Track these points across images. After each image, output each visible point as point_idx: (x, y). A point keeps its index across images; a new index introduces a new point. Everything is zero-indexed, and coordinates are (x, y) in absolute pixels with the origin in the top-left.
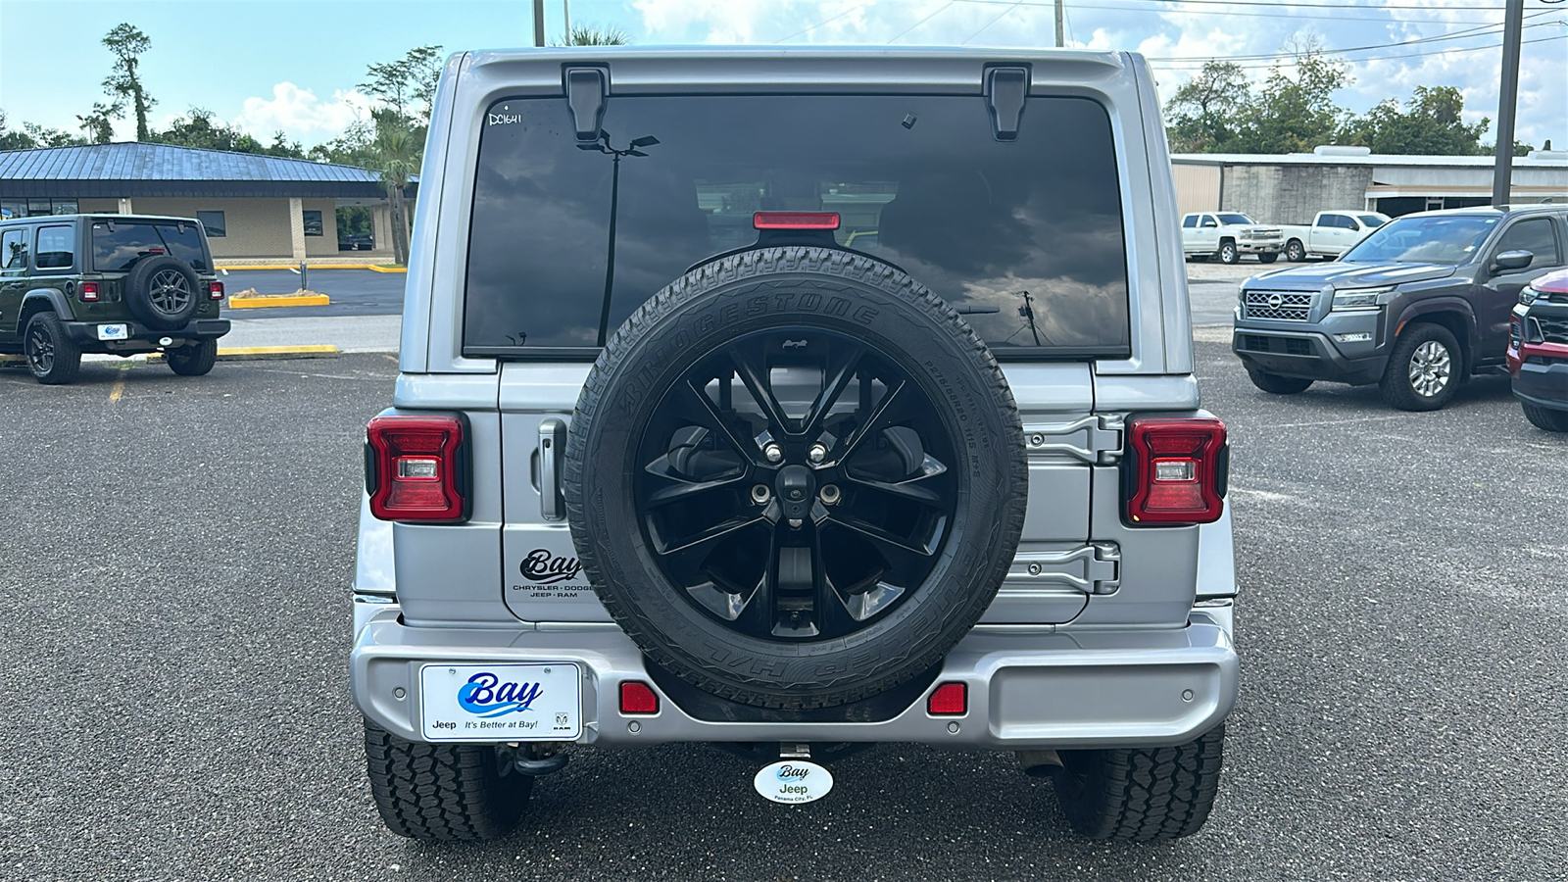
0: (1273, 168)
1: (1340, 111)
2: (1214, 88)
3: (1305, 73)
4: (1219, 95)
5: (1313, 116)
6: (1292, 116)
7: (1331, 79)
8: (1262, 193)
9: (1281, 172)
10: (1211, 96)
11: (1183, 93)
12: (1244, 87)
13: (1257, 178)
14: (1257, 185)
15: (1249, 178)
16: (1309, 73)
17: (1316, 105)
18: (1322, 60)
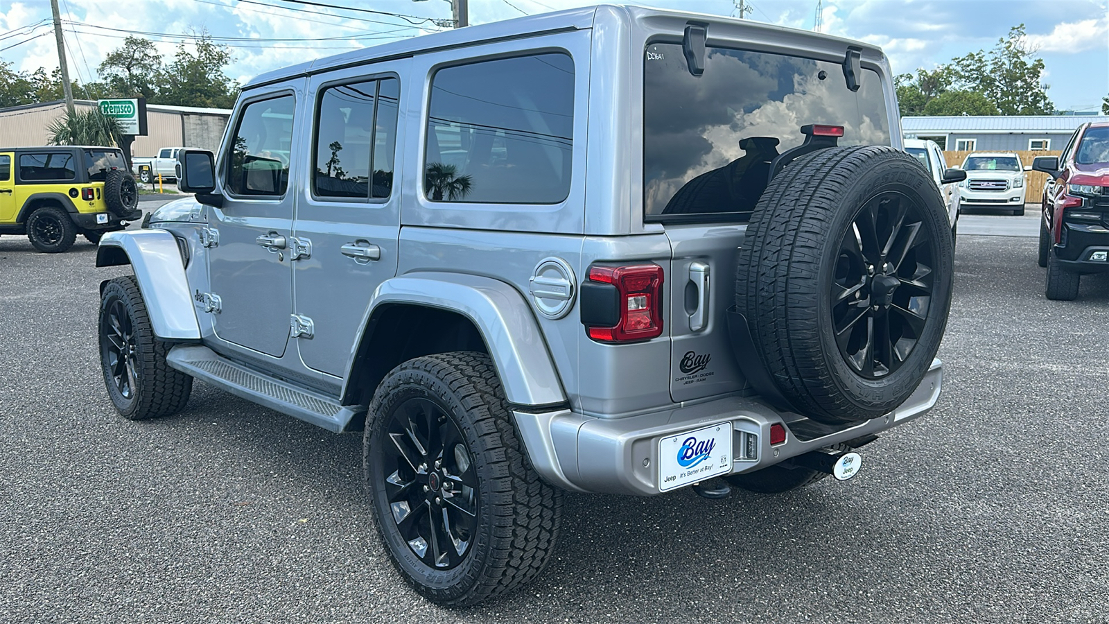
0: (217, 118)
1: (230, 80)
2: (135, 57)
3: (202, 52)
4: (139, 62)
5: (211, 83)
6: (198, 82)
7: (221, 57)
8: (212, 135)
9: (222, 121)
10: (133, 63)
11: (111, 59)
12: (157, 58)
13: (207, 124)
14: (207, 129)
15: (202, 124)
16: (204, 52)
17: (213, 75)
18: (212, 43)
